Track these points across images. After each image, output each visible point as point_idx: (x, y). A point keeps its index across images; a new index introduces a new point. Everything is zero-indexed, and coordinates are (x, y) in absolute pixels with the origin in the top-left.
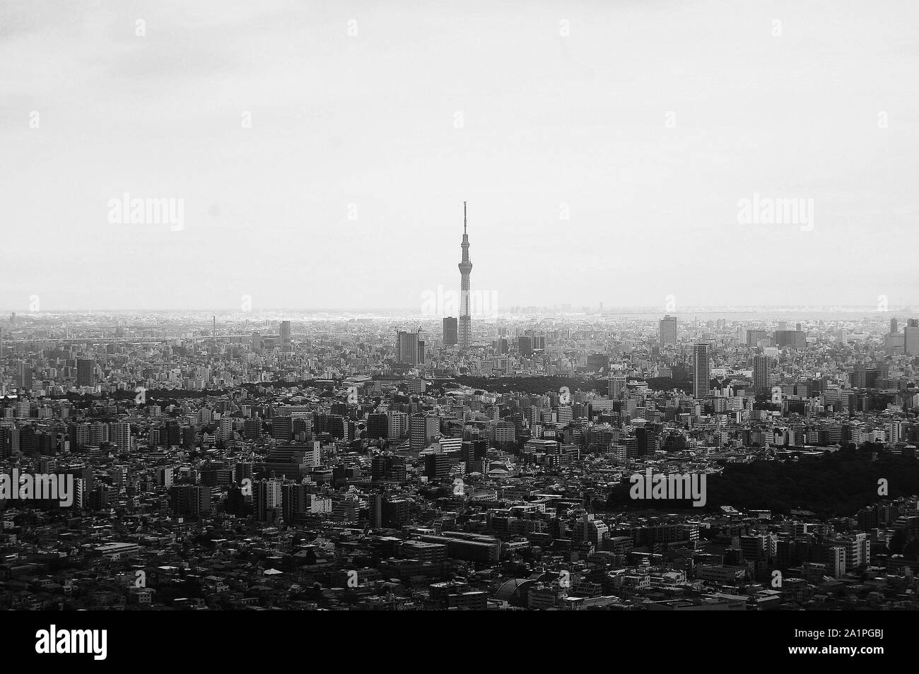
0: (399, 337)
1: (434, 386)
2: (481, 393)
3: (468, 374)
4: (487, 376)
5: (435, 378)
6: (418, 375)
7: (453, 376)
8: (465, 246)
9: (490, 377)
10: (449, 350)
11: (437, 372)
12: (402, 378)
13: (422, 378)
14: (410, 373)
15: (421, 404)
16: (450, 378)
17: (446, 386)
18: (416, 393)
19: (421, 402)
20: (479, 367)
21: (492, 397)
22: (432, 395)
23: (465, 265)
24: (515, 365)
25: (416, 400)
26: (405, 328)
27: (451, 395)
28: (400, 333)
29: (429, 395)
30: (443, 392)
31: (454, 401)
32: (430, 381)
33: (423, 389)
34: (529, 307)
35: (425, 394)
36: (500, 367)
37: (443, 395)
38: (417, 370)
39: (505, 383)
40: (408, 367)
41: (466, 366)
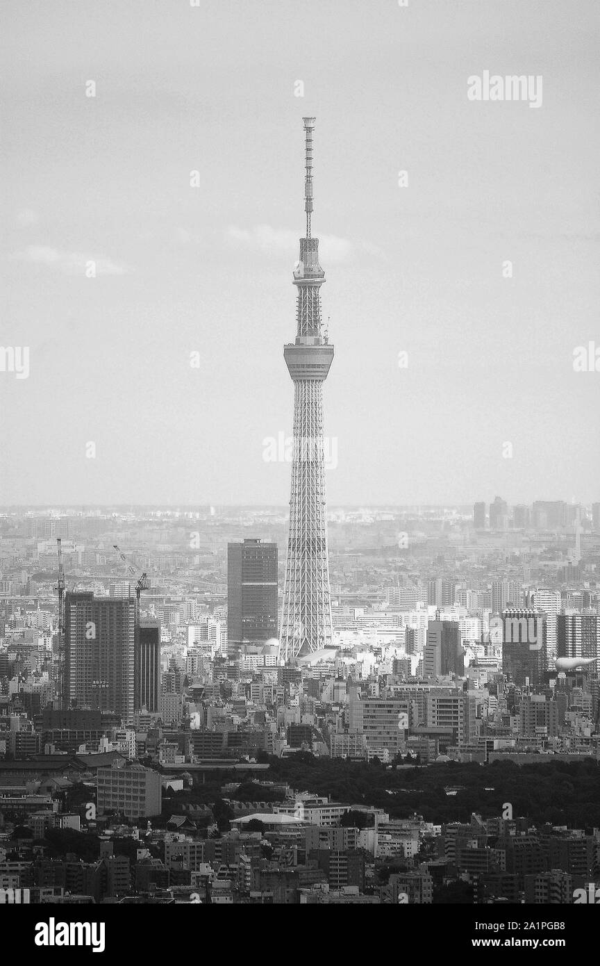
0: (68, 612)
1: (192, 795)
2: (363, 821)
3: (318, 748)
4: (386, 757)
5: (195, 760)
6: (133, 754)
7: (262, 757)
8: (308, 285)
9: (397, 760)
10: (249, 662)
11: (204, 741)
12: (76, 763)
13: (148, 762)
14: (106, 745)
15: (146, 861)
16: (252, 764)
17: (235, 795)
18: (125, 821)
19: (144, 854)
20: (357, 723)
21: (405, 834)
22: (186, 828)
23: (310, 351)
24: (491, 717)
25: (126, 847)
26: (87, 581)
27: (256, 826)
28: (73, 598)
29: (173, 828)
30: (224, 817)
31: (267, 852)
32: (176, 773)
33: (153, 806)
34: (538, 504)
35: (161, 822)
36: (432, 725)
37: (224, 826)
38: (130, 736)
39: (453, 782)
40: (98, 725)
41: (309, 719)
